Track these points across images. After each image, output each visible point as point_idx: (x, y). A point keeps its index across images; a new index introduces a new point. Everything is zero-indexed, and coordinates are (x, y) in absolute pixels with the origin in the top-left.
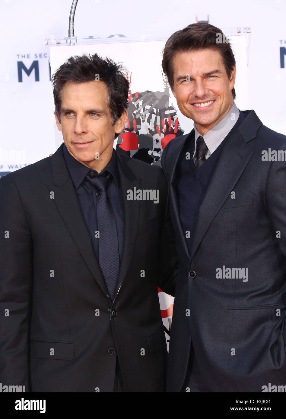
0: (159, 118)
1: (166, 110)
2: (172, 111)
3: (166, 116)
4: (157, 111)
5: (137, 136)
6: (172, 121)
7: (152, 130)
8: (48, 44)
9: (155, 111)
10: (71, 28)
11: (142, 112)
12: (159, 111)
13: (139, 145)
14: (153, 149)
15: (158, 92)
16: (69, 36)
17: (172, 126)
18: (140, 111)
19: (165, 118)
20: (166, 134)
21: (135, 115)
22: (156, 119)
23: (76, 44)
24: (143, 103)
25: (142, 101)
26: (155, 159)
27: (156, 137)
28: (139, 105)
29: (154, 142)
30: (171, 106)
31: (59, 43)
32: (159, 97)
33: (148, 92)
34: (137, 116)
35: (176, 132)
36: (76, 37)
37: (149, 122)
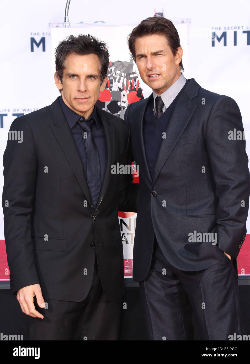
0: (125, 79)
1: (130, 74)
2: (135, 75)
3: (131, 78)
4: (124, 75)
5: (110, 92)
6: (135, 82)
7: (120, 88)
8: (50, 26)
9: (123, 75)
10: (66, 16)
11: (114, 75)
12: (126, 75)
13: (111, 98)
14: (121, 101)
15: (126, 62)
16: (65, 21)
17: (134, 86)
18: (112, 75)
19: (130, 80)
20: (130, 91)
21: (109, 77)
22: (124, 80)
23: (69, 27)
24: (115, 69)
25: (114, 68)
26: (122, 108)
27: (123, 93)
28: (112, 70)
29: (122, 96)
30: (135, 72)
31: (58, 26)
32: (127, 65)
33: (119, 61)
34: (111, 78)
35: (137, 90)
36: (70, 22)
37: (119, 82)
